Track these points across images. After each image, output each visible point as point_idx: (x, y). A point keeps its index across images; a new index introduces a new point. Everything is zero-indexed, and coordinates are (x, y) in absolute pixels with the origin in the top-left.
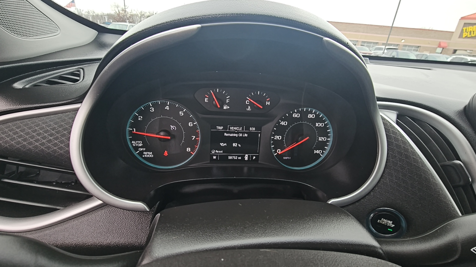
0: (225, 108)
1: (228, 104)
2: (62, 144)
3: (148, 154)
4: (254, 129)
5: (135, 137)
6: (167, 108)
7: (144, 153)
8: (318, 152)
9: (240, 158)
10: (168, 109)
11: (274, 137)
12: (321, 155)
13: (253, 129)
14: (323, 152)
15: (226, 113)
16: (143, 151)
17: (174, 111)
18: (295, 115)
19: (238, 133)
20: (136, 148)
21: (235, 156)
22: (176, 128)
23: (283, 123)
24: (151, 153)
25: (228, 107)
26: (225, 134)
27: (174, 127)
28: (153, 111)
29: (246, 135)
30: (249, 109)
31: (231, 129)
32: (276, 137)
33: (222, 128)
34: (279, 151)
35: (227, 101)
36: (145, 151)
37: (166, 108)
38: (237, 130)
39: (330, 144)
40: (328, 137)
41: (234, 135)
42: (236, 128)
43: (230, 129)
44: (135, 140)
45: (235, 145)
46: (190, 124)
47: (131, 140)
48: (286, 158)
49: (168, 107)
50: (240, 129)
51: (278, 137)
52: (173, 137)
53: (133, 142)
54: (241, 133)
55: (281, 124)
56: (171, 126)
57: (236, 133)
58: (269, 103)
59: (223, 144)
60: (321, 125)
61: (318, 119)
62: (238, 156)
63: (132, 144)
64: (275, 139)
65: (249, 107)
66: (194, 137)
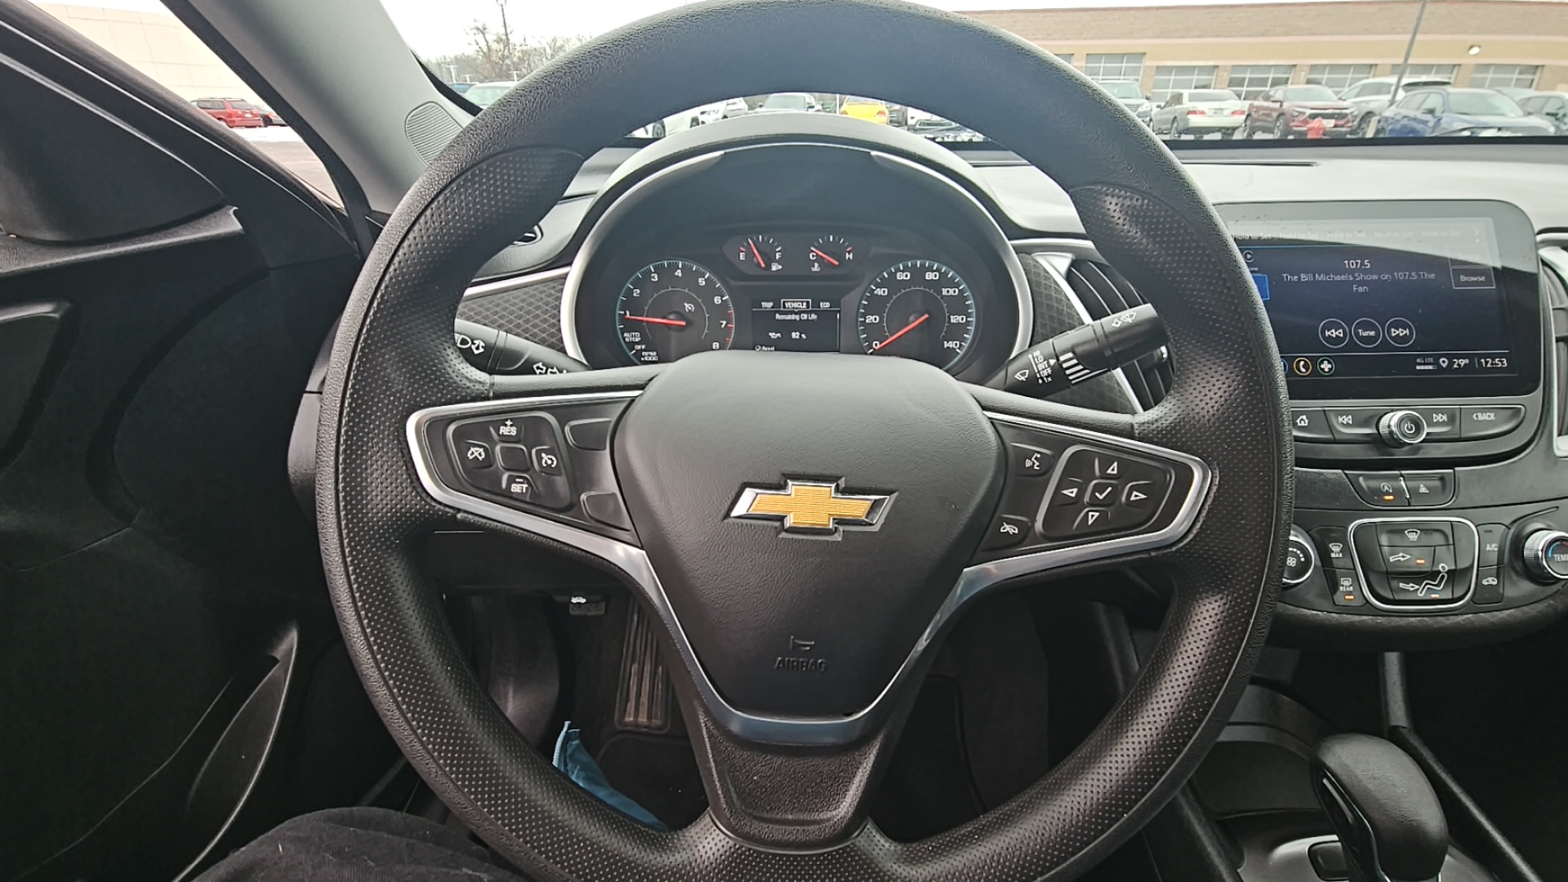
0: (774, 268)
1: (779, 262)
3: (649, 355)
4: (828, 305)
5: (630, 326)
6: (679, 273)
7: (643, 353)
8: (951, 344)
10: (680, 275)
11: (865, 319)
12: (958, 350)
13: (825, 305)
14: (961, 345)
15: (777, 276)
16: (642, 350)
17: (691, 277)
18: (900, 276)
19: (799, 313)
20: (632, 345)
22: (693, 308)
23: (879, 292)
24: (655, 353)
25: (780, 267)
26: (778, 316)
27: (690, 306)
28: (657, 279)
29: (814, 317)
30: (816, 268)
31: (787, 307)
33: (771, 304)
34: (876, 345)
35: (777, 257)
36: (645, 350)
37: (676, 274)
38: (797, 308)
39: (972, 328)
40: (968, 315)
41: (793, 317)
42: (796, 305)
43: (784, 307)
44: (629, 331)
45: (796, 335)
46: (717, 300)
47: (624, 331)
49: (679, 271)
50: (802, 305)
51: (870, 319)
52: (689, 323)
53: (625, 335)
54: (804, 312)
55: (875, 292)
56: (686, 304)
57: (796, 313)
58: (851, 256)
59: (774, 334)
60: (951, 291)
61: (944, 281)
63: (624, 338)
64: (867, 321)
65: (816, 265)
66: (724, 322)
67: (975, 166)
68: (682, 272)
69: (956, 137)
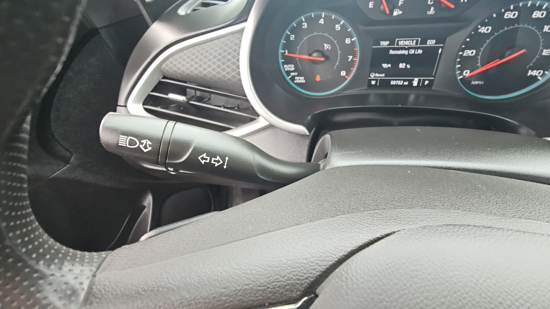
0: (395, 13)
1: (400, 8)
2: (229, 68)
3: (299, 79)
4: (434, 41)
5: (288, 61)
6: (322, 21)
7: (296, 78)
8: (535, 73)
9: (406, 83)
10: (323, 23)
11: (464, 53)
12: (539, 78)
13: (431, 43)
14: (544, 73)
15: (399, 20)
16: (294, 76)
17: (330, 23)
18: (509, 15)
19: (409, 49)
20: (288, 73)
21: (401, 80)
22: (330, 47)
23: (483, 30)
24: (303, 78)
25: (401, 12)
26: (392, 52)
27: (328, 46)
28: (306, 27)
29: (420, 52)
30: (432, 11)
31: (400, 44)
32: (467, 52)
33: (388, 42)
34: (466, 73)
35: (400, 4)
36: (297, 76)
37: (320, 22)
38: (407, 45)
41: (403, 52)
42: (407, 43)
43: (398, 44)
44: (287, 64)
45: (403, 65)
46: (348, 41)
47: (284, 63)
48: (476, 83)
49: (322, 20)
50: (413, 43)
51: (469, 53)
52: (327, 58)
53: (285, 66)
54: (412, 48)
55: (479, 31)
56: (325, 45)
57: (406, 49)
59: (386, 65)
62: (405, 81)
63: (284, 68)
64: (464, 55)
65: (432, 8)
66: (351, 57)
68: (324, 21)
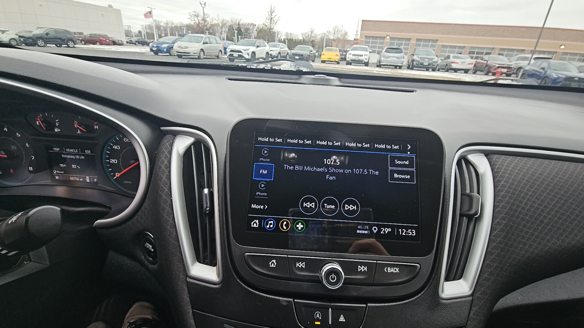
0: (56, 130)
1: (58, 127)
9: (82, 180)
10: (6, 130)
11: (110, 161)
13: (88, 152)
15: (57, 135)
18: (126, 140)
19: (75, 155)
21: (77, 177)
22: (16, 148)
23: (115, 147)
25: (59, 130)
26: (63, 156)
27: (14, 147)
29: (82, 157)
30: (79, 132)
31: (67, 151)
32: (112, 160)
33: (58, 149)
34: (117, 175)
35: (57, 125)
37: (4, 130)
38: (73, 152)
41: (72, 157)
42: (72, 150)
45: (74, 166)
46: (28, 145)
48: (127, 182)
49: (6, 128)
50: (76, 151)
51: (113, 161)
54: (77, 155)
55: (113, 147)
57: (73, 155)
58: (97, 127)
59: (62, 165)
62: (80, 178)
64: (111, 162)
65: (79, 130)
66: (33, 157)
67: (229, 79)
69: (257, 66)
